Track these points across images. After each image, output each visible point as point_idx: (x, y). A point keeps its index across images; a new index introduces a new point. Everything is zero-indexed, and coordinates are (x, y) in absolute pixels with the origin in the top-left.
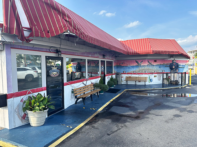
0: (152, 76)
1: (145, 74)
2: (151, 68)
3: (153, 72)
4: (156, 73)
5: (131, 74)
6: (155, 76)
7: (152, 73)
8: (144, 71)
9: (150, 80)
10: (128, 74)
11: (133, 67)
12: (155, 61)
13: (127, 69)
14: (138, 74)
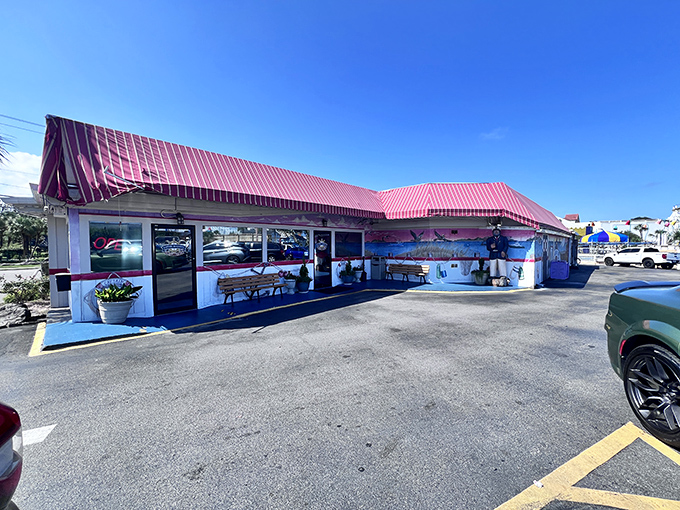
0: (446, 266)
1: (428, 260)
2: (442, 247)
3: (450, 255)
4: (456, 259)
5: (402, 259)
6: (453, 266)
7: (447, 259)
8: (425, 253)
9: (441, 273)
10: (397, 258)
11: (406, 244)
12: (454, 232)
13: (396, 249)
14: (416, 259)
